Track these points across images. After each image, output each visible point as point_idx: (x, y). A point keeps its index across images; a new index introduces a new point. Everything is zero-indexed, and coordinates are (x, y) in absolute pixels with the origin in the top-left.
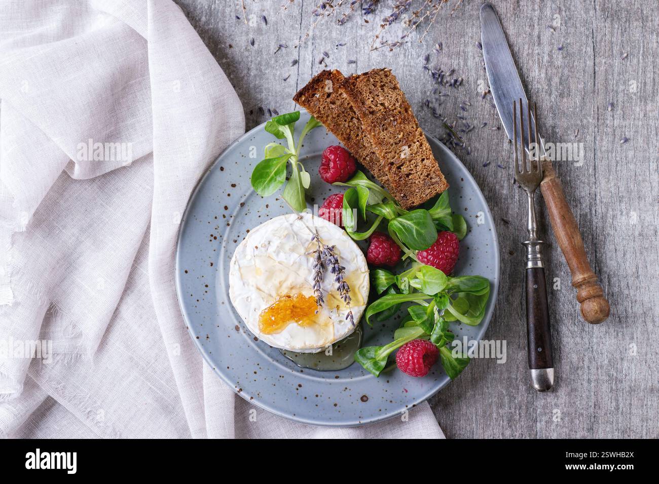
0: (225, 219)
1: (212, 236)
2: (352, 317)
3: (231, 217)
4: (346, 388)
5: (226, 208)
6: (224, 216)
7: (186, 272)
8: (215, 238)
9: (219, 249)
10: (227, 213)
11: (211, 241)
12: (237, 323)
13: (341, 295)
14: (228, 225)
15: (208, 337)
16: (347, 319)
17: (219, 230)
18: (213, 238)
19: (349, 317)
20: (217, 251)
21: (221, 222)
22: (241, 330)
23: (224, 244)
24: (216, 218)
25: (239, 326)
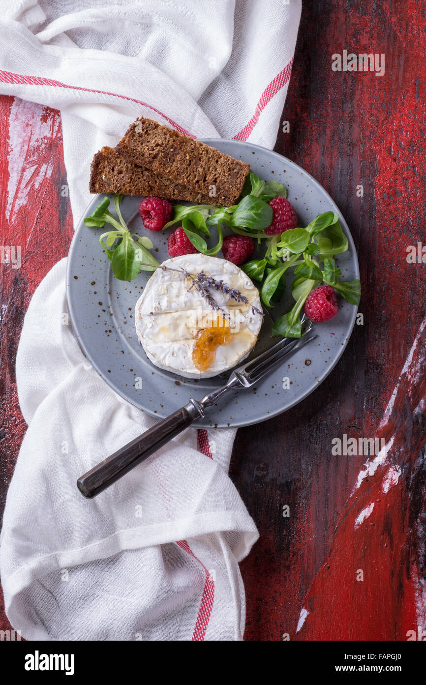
0: (106, 312)
1: (106, 331)
2: (257, 310)
3: (109, 307)
4: (289, 365)
5: (100, 304)
6: (104, 311)
7: (109, 371)
8: (110, 331)
9: (119, 337)
10: (104, 307)
11: (108, 336)
12: (174, 380)
13: (236, 300)
14: (111, 315)
15: (162, 406)
16: (254, 314)
17: (108, 323)
18: (108, 332)
19: (255, 311)
20: (118, 340)
21: (105, 316)
22: (182, 383)
23: (119, 331)
24: (99, 316)
25: (177, 381)
